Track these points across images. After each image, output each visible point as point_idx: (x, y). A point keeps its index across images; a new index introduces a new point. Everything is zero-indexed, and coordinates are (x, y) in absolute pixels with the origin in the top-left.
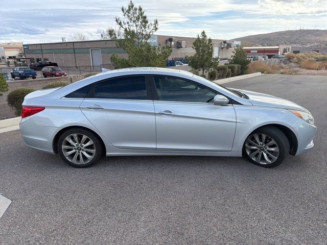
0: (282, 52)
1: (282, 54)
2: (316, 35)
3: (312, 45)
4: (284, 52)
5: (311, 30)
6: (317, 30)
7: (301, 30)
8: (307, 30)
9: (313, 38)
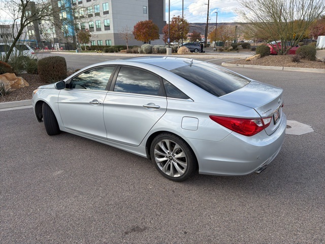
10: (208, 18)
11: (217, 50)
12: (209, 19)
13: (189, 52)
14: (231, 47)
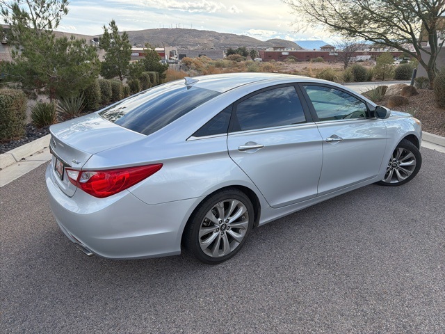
0: (169, 56)
1: (170, 59)
2: (195, 36)
3: (196, 48)
4: (171, 56)
5: (188, 30)
6: (195, 30)
7: (177, 28)
8: (184, 29)
9: (192, 39)
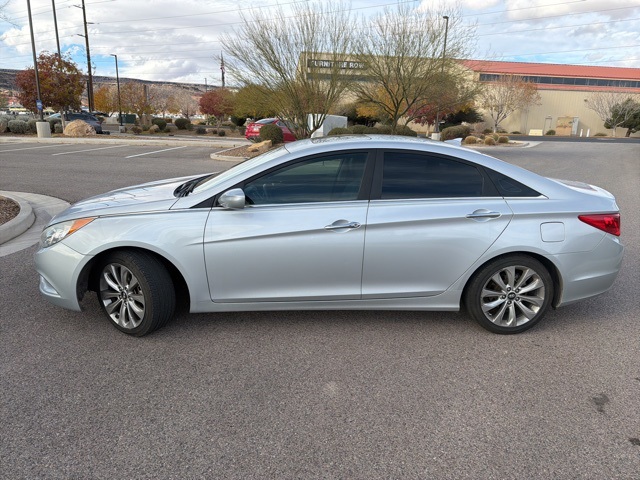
10: (89, 64)
11: (126, 129)
12: (92, 66)
13: (94, 133)
14: (156, 126)
